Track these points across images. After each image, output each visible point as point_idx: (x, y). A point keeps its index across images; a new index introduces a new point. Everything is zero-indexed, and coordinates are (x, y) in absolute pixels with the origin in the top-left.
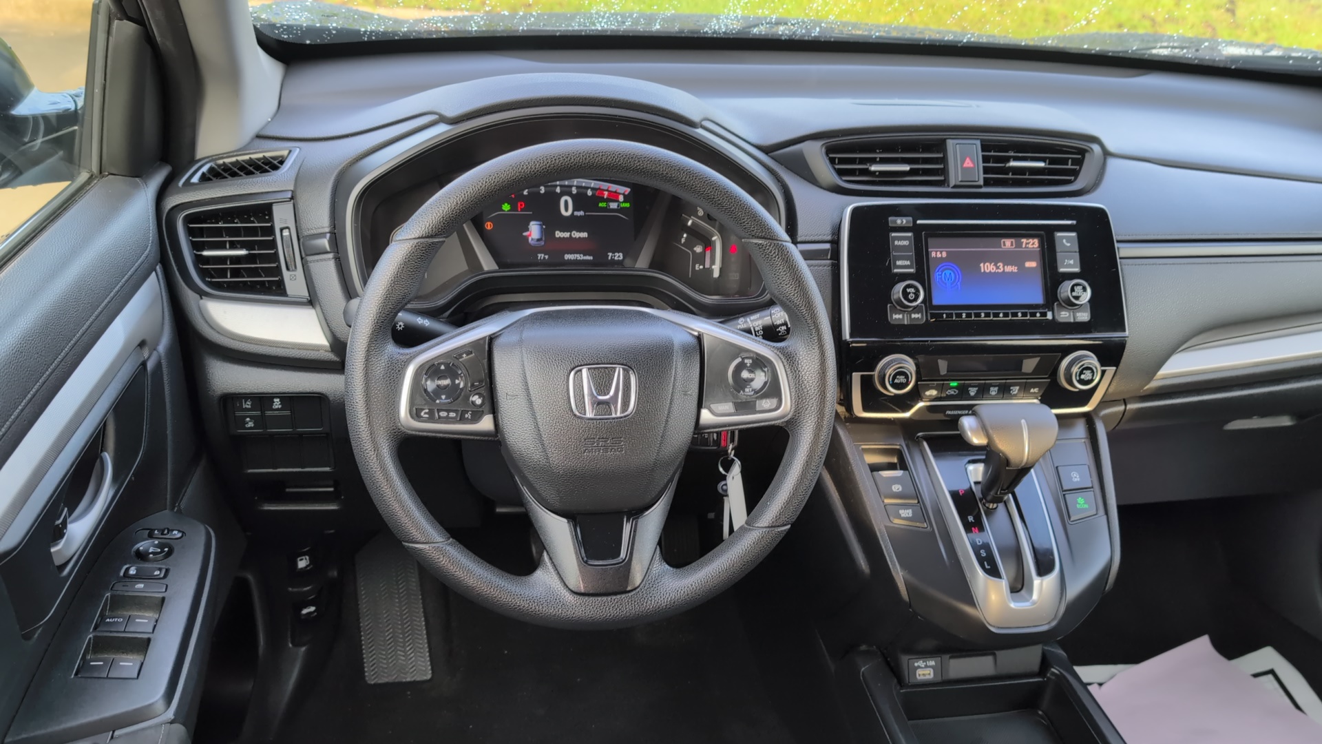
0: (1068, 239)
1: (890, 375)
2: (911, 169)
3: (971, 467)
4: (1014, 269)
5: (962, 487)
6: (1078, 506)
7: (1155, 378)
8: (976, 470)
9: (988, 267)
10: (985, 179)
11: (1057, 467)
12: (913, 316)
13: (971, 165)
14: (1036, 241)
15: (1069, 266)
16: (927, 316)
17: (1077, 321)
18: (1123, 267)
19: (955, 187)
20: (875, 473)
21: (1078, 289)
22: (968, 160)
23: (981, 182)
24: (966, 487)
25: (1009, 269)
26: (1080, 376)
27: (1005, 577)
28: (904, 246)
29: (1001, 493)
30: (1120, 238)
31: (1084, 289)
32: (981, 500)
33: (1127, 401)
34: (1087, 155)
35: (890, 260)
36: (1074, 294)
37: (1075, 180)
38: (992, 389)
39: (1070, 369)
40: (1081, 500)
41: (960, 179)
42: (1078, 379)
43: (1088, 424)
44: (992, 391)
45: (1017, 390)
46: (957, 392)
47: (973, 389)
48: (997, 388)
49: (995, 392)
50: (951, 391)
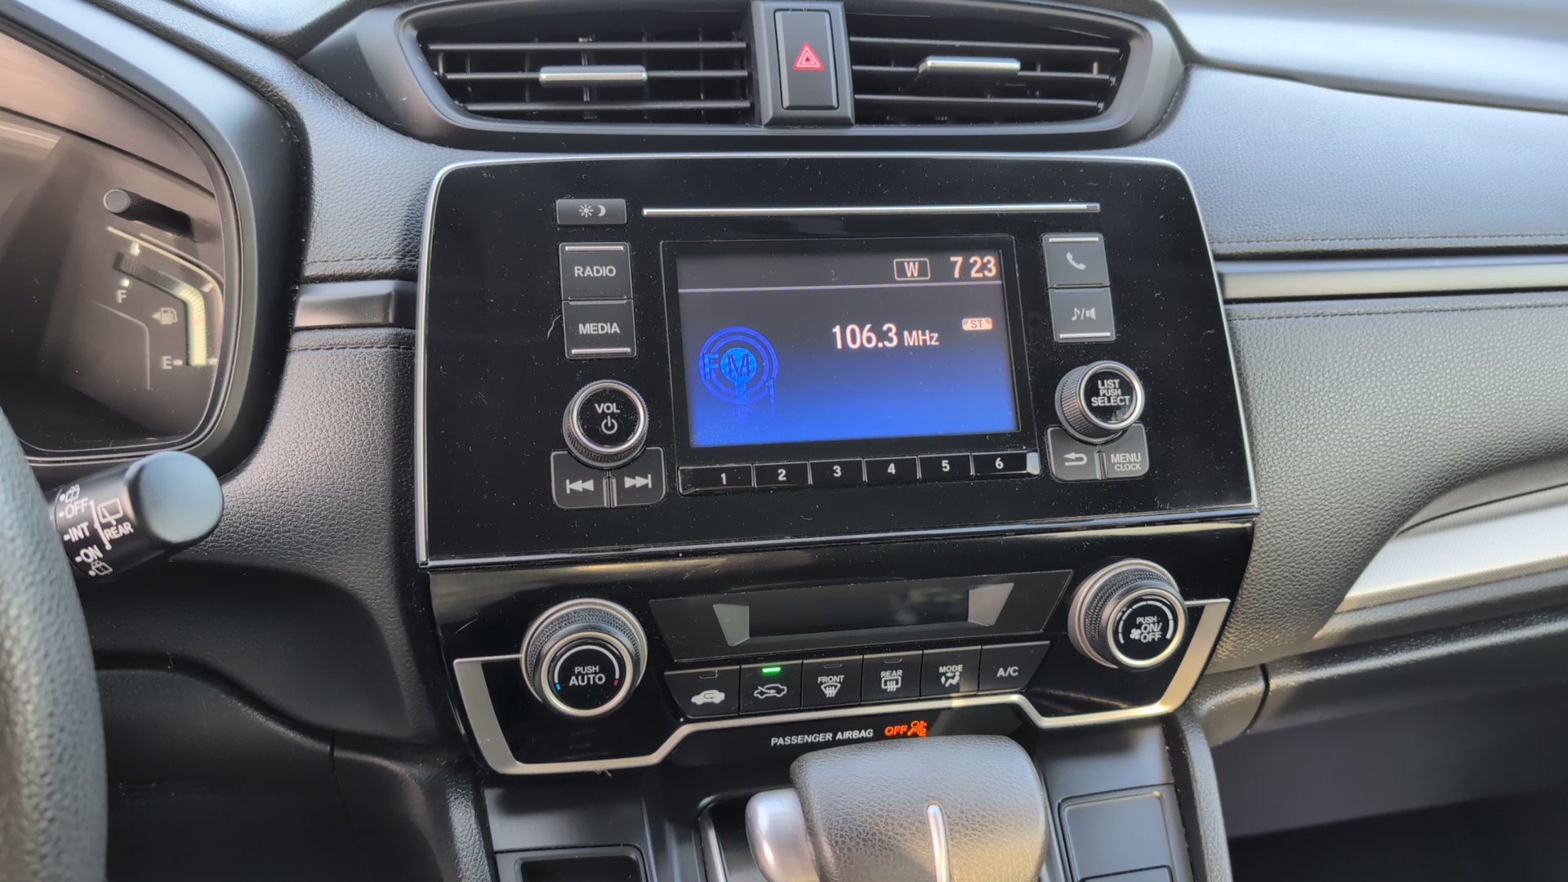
0: (1080, 252)
1: (554, 660)
2: (650, 79)
4: (931, 339)
7: (1343, 607)
9: (858, 337)
10: (858, 105)
12: (629, 482)
13: (815, 63)
14: (990, 259)
15: (1086, 324)
16: (671, 479)
17: (1112, 476)
18: (1238, 323)
19: (775, 123)
21: (1109, 391)
22: (807, 52)
23: (848, 110)
25: (913, 338)
26: (1126, 633)
28: (604, 279)
30: (1223, 249)
31: (1127, 388)
33: (1269, 669)
34: (1134, 44)
35: (559, 323)
36: (1097, 402)
37: (1107, 107)
38: (885, 675)
39: (1099, 616)
41: (786, 103)
42: (1122, 641)
43: (1168, 744)
44: (886, 681)
45: (957, 674)
46: (783, 690)
47: (831, 679)
48: (900, 672)
49: (894, 682)
50: (768, 689)
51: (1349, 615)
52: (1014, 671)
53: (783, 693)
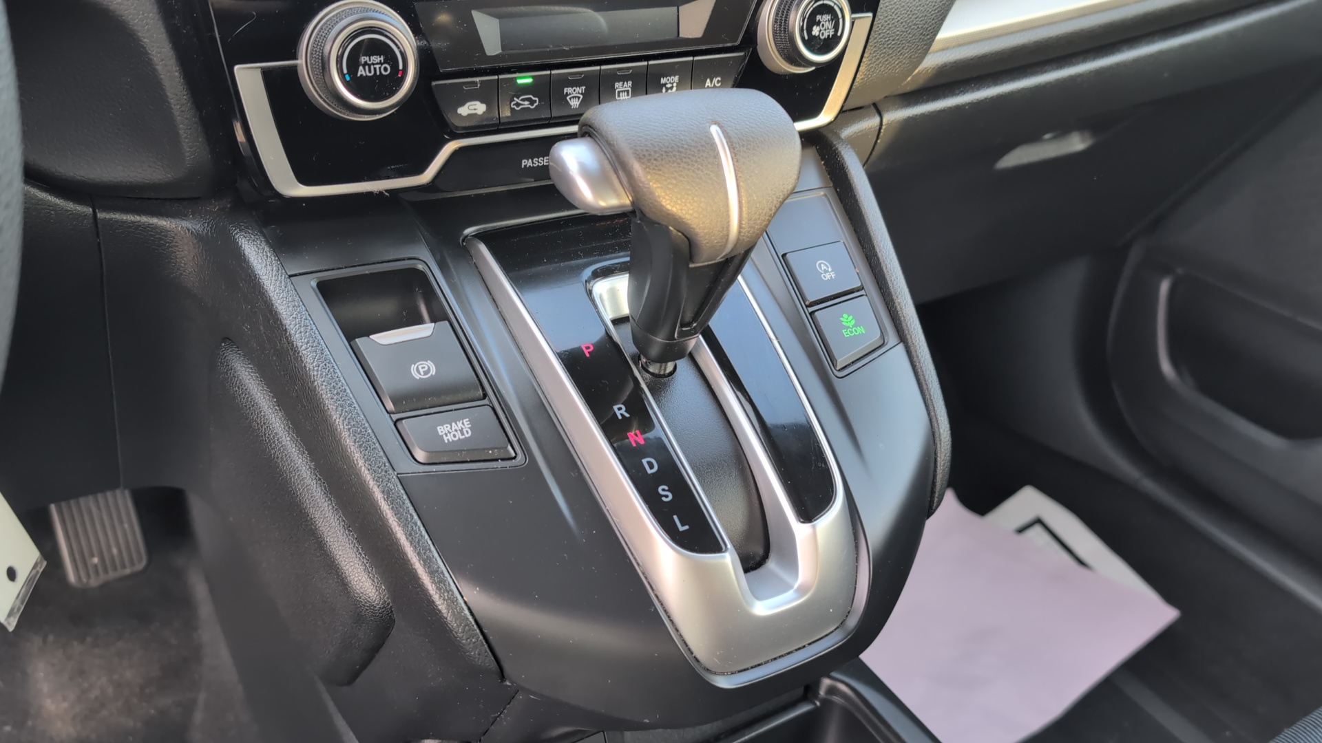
1: (341, 49)
3: (601, 288)
5: (586, 338)
6: (846, 333)
7: (935, 46)
8: (613, 293)
11: (784, 255)
20: (360, 342)
24: (595, 335)
26: (810, 30)
27: (729, 546)
29: (682, 334)
32: (636, 359)
33: (880, 108)
38: (618, 86)
39: (787, 18)
40: (847, 320)
42: (806, 38)
43: (822, 160)
44: (619, 92)
45: (675, 85)
46: (535, 101)
47: (574, 90)
48: (630, 83)
49: (626, 93)
50: (523, 100)
51: (939, 54)
52: (718, 82)
53: (535, 104)
